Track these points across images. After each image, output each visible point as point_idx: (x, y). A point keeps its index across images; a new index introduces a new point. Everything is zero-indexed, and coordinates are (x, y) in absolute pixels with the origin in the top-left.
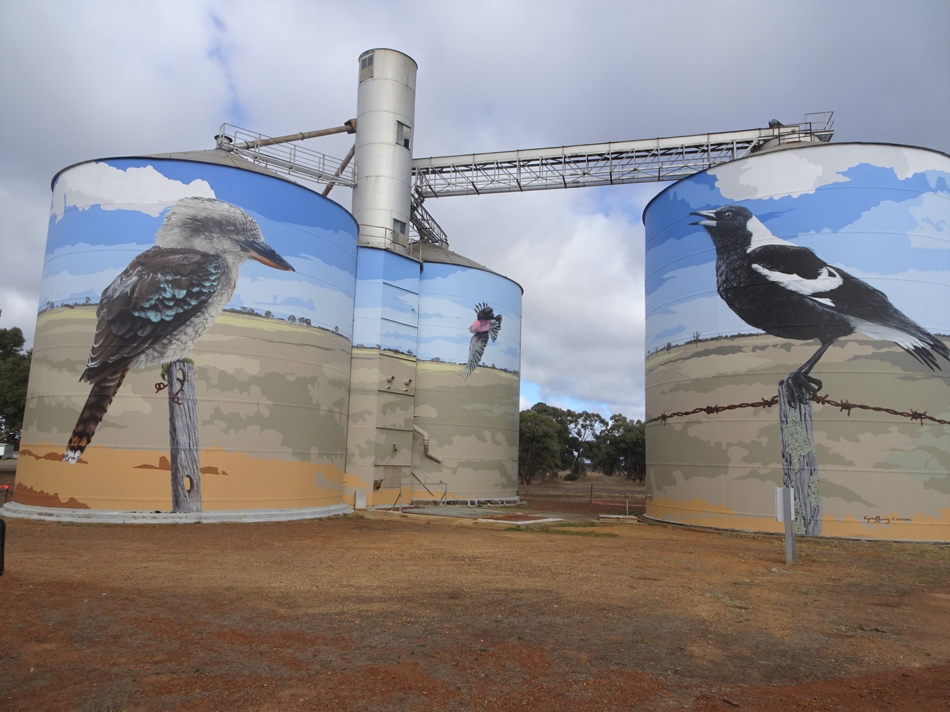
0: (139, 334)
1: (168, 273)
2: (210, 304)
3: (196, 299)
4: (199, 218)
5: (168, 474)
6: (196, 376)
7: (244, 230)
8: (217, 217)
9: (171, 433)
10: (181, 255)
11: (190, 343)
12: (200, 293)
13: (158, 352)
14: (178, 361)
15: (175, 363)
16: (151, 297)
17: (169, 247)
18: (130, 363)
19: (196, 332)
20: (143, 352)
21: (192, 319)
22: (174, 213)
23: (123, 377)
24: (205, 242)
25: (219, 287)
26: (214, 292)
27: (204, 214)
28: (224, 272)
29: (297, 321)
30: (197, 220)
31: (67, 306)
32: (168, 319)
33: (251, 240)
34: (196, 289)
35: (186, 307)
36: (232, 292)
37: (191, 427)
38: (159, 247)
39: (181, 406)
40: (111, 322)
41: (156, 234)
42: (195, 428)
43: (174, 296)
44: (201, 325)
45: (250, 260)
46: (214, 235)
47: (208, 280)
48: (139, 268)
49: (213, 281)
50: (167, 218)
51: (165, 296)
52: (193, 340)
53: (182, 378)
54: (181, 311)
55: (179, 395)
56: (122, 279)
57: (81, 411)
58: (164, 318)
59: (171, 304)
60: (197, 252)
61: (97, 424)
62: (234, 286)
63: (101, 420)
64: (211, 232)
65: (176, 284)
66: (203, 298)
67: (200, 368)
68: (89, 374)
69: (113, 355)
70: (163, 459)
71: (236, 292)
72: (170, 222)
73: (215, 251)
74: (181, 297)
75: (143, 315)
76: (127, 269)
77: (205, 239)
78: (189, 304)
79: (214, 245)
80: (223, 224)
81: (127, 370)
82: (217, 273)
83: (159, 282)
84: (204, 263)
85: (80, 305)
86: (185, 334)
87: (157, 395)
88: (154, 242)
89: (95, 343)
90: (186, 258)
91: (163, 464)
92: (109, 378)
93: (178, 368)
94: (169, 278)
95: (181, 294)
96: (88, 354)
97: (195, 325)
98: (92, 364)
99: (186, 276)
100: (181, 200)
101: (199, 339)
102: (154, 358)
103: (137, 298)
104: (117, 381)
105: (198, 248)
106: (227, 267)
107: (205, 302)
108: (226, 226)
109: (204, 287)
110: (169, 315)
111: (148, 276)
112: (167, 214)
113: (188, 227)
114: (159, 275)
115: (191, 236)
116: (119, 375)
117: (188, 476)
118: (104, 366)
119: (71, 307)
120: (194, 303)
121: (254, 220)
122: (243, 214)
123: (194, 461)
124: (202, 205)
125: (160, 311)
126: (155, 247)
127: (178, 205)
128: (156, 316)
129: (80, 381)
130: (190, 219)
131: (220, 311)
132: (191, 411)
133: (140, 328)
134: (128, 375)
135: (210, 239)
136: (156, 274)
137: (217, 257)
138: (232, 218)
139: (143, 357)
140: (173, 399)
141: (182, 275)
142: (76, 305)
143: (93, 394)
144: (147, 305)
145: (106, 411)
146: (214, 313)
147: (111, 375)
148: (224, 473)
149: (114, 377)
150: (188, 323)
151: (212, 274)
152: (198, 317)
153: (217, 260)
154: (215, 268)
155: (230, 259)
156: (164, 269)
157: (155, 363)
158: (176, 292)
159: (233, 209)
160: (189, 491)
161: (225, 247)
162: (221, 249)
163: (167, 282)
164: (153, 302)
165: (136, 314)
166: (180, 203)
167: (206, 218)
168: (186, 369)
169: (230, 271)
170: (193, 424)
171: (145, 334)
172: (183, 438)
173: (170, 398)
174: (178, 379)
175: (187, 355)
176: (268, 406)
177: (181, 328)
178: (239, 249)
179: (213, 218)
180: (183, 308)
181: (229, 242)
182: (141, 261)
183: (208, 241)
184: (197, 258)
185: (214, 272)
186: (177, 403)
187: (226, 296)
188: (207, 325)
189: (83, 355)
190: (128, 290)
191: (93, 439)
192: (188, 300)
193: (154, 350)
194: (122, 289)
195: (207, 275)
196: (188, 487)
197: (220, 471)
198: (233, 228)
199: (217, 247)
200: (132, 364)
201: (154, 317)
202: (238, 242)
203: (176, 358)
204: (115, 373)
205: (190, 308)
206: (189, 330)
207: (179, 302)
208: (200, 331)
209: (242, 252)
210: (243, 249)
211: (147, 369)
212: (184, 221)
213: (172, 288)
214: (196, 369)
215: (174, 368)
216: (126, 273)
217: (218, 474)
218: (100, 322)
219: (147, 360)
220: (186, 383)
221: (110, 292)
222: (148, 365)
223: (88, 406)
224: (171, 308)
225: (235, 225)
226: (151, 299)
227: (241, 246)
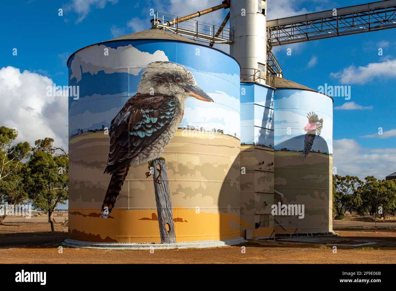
0: (134, 145)
1: (146, 109)
2: (171, 125)
3: (163, 123)
4: (160, 74)
5: (157, 223)
6: (167, 167)
7: (186, 79)
8: (170, 72)
9: (156, 200)
10: (153, 97)
11: (162, 148)
12: (165, 119)
13: (145, 155)
14: (157, 159)
15: (155, 160)
16: (138, 123)
17: (146, 93)
18: (131, 161)
19: (165, 142)
20: (137, 155)
21: (162, 134)
22: (146, 72)
23: (128, 170)
24: (165, 88)
25: (175, 115)
26: (173, 118)
27: (163, 72)
28: (177, 105)
29: (217, 132)
30: (160, 76)
31: (91, 131)
32: (149, 135)
33: (190, 85)
34: (162, 117)
35: (158, 128)
36: (182, 117)
37: (166, 196)
38: (140, 93)
39: (161, 185)
40: (117, 139)
41: (138, 86)
42: (169, 197)
43: (151, 122)
44: (167, 138)
45: (190, 97)
46: (169, 83)
47: (169, 111)
48: (130, 107)
49: (171, 111)
50: (143, 75)
51: (146, 122)
52: (163, 147)
53: (159, 169)
54: (155, 130)
55: (159, 179)
56: (121, 114)
57: (106, 189)
58: (147, 135)
59: (150, 126)
60: (161, 95)
61: (116, 196)
62: (183, 113)
63: (118, 194)
64: (168, 82)
65: (151, 115)
66: (167, 122)
67: (168, 162)
68: (109, 169)
69: (121, 158)
70: (153, 215)
71: (184, 117)
72: (145, 78)
73: (171, 93)
74: (155, 122)
75: (135, 134)
76: (124, 107)
77: (165, 87)
78: (160, 126)
79: (170, 90)
80: (174, 77)
81: (130, 166)
82: (173, 107)
83: (142, 114)
84: (166, 101)
85: (99, 130)
86: (159, 143)
87: (147, 179)
88: (137, 91)
89: (110, 152)
90: (155, 99)
91: (154, 217)
92: (120, 171)
93: (157, 163)
94: (147, 111)
95: (155, 120)
96: (107, 158)
97: (164, 138)
98: (110, 163)
99: (156, 109)
100: (150, 64)
101: (167, 146)
102: (143, 158)
103: (131, 124)
104: (125, 172)
105: (161, 92)
106: (178, 102)
107: (168, 124)
108: (176, 78)
109: (167, 115)
110: (149, 133)
111: (136, 111)
112: (143, 73)
113: (155, 80)
114: (142, 110)
115: (157, 85)
116: (125, 169)
117: (167, 223)
118: (117, 164)
119: (94, 132)
120: (162, 125)
121: (191, 73)
122: (184, 69)
123: (170, 215)
124: (161, 66)
125: (144, 131)
126: (138, 94)
127: (148, 67)
128: (142, 134)
129: (104, 173)
130: (155, 75)
131: (176, 128)
132: (166, 187)
133: (135, 141)
134: (130, 168)
135: (168, 86)
136: (140, 110)
137: (172, 97)
138: (179, 73)
139: (137, 158)
140: (156, 181)
141: (154, 109)
142: (97, 130)
143: (112, 180)
144: (137, 128)
145: (121, 189)
146: (173, 130)
147: (121, 169)
148: (186, 221)
149: (123, 170)
150: (160, 137)
151: (170, 107)
152: (165, 133)
153: (172, 99)
154: (172, 103)
155: (179, 97)
156: (144, 106)
157: (144, 161)
158: (152, 119)
159: (179, 67)
160: (169, 232)
161: (176, 90)
162: (174, 92)
163: (146, 114)
164: (140, 126)
165: (132, 134)
166: (149, 66)
167: (164, 74)
168: (161, 164)
169: (180, 104)
170: (168, 194)
171: (138, 145)
172: (163, 203)
173: (154, 180)
174: (158, 170)
175: (161, 155)
176: (205, 182)
177: (157, 140)
178: (184, 91)
179: (168, 74)
180: (156, 128)
181: (178, 87)
182: (131, 102)
183: (167, 87)
184: (162, 98)
185: (171, 106)
186: (158, 183)
187: (179, 119)
188: (170, 138)
189: (105, 158)
190: (126, 120)
191: (115, 204)
192: (159, 123)
193: (143, 153)
194: (122, 119)
195: (168, 108)
196: (168, 229)
197: (183, 220)
198: (179, 79)
199: (172, 91)
200: (132, 162)
201: (141, 135)
202: (183, 87)
203: (155, 158)
204: (123, 168)
205: (160, 128)
206: (161, 141)
207: (154, 125)
208: (167, 141)
209: (185, 93)
210: (186, 91)
211: (140, 165)
212: (152, 77)
213: (149, 117)
214: (167, 163)
215: (154, 163)
216: (123, 110)
217: (183, 222)
218: (112, 139)
219: (140, 160)
220: (162, 171)
221: (115, 121)
222: (141, 162)
223: (110, 187)
224: (150, 129)
225: (180, 77)
226: (139, 124)
227: (185, 89)
